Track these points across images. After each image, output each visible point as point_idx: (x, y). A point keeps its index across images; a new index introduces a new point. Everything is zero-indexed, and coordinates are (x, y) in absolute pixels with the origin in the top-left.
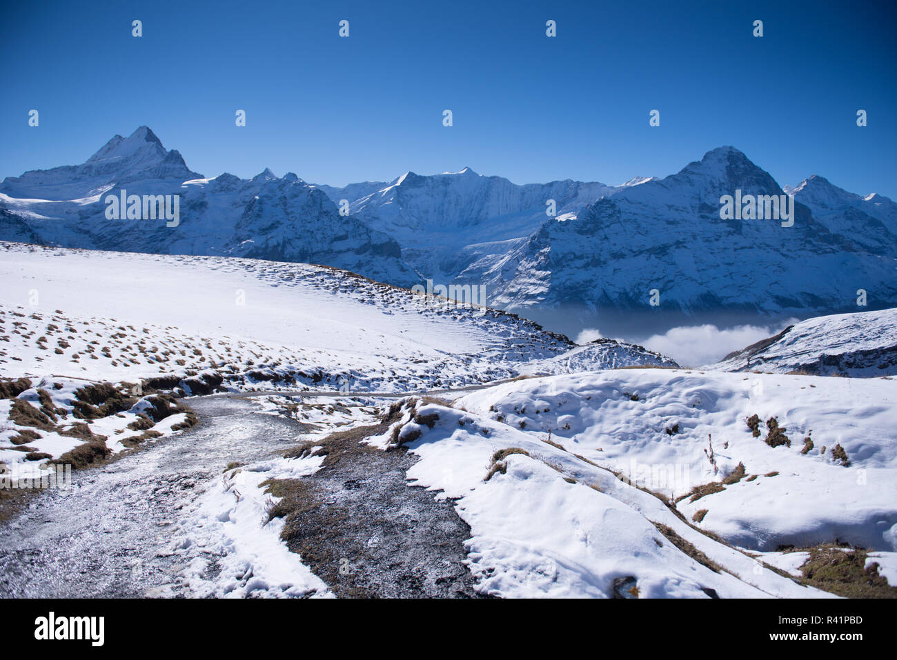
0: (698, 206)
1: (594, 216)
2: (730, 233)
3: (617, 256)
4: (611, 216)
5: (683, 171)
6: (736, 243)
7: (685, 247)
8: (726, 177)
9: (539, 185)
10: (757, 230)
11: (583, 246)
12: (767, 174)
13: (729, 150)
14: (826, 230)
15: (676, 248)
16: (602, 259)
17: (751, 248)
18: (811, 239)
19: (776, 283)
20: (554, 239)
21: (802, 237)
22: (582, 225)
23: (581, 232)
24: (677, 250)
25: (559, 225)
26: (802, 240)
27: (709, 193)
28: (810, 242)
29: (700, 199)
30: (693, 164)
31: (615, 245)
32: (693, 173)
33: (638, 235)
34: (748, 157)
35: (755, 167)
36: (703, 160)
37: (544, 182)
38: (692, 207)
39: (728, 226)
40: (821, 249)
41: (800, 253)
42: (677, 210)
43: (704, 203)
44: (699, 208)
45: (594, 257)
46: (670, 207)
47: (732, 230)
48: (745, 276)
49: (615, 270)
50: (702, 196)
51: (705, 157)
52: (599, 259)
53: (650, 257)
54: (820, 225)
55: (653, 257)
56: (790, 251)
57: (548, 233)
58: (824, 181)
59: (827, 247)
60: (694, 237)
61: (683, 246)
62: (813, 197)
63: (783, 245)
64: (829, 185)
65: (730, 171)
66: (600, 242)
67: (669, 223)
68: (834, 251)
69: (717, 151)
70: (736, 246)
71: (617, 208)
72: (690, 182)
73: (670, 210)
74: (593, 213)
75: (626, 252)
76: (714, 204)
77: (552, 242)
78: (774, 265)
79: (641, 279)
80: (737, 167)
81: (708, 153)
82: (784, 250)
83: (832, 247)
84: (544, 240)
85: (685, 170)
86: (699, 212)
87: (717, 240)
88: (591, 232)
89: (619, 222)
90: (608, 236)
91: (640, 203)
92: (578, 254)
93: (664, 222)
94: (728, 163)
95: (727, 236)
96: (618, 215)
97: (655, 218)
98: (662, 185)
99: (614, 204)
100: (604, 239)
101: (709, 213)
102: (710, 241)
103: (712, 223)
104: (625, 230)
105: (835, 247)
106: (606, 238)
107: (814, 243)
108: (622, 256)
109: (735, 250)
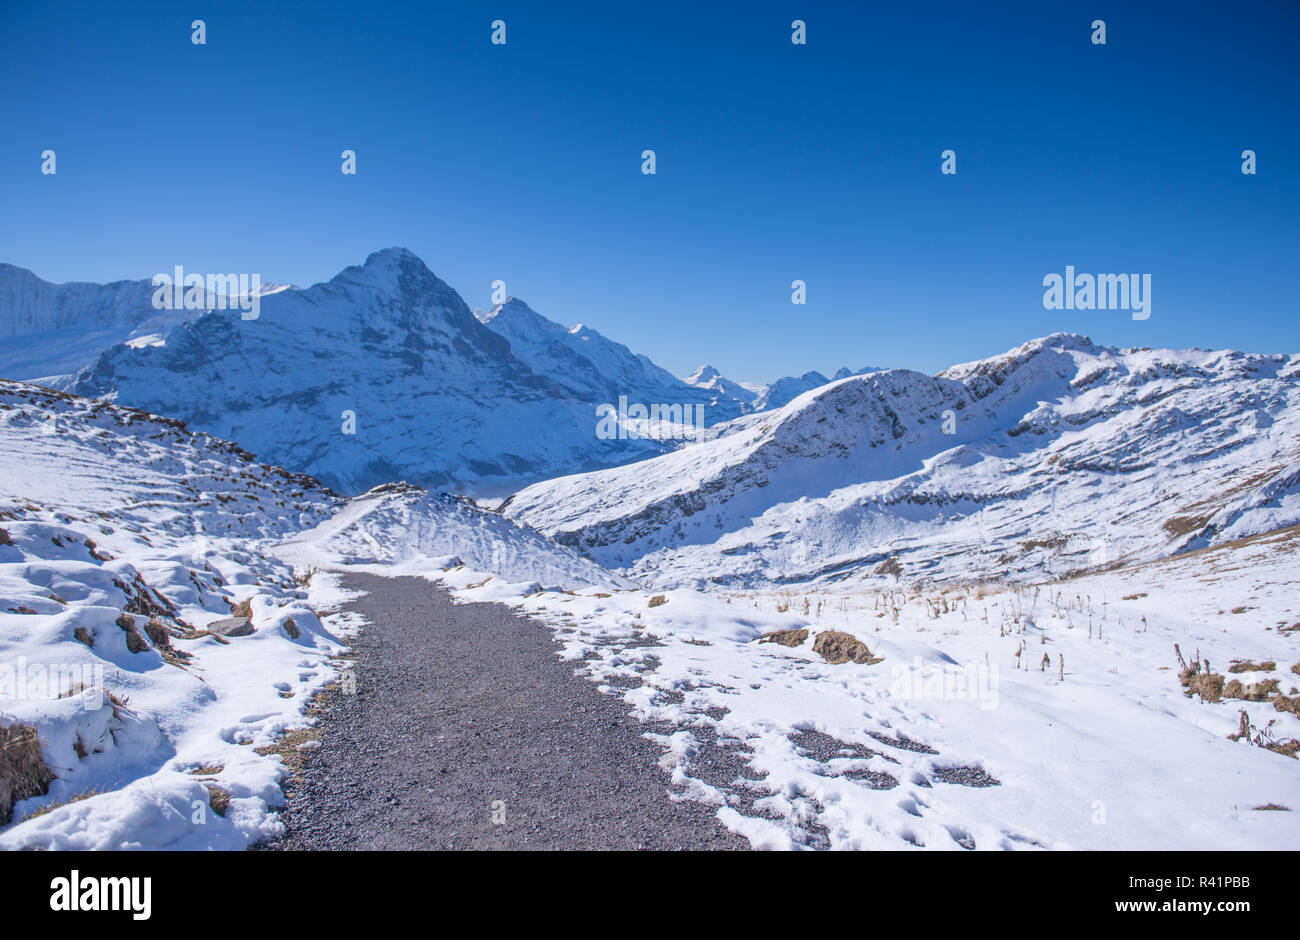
0: (360, 331)
1: (195, 340)
2: (407, 373)
3: (237, 406)
4: (224, 342)
5: (336, 278)
6: (415, 387)
7: (344, 393)
8: (399, 292)
9: (94, 285)
10: (443, 369)
11: (178, 390)
12: (454, 292)
13: (402, 253)
14: (528, 370)
15: (329, 394)
16: (212, 412)
17: (436, 393)
18: (511, 382)
19: (470, 442)
20: (123, 378)
21: (501, 379)
22: (175, 355)
23: (173, 367)
24: (331, 397)
25: (133, 354)
26: (500, 383)
27: (376, 313)
28: (509, 386)
29: (362, 321)
30: (351, 269)
31: (233, 388)
32: (352, 283)
33: (270, 373)
34: (429, 266)
35: (437, 281)
36: (366, 265)
37: (103, 281)
38: (351, 332)
39: (404, 363)
40: (524, 396)
41: (498, 400)
42: (329, 336)
43: (370, 329)
44: (363, 334)
45: (197, 408)
46: (319, 331)
47: (410, 367)
48: (431, 433)
49: (234, 429)
50: (366, 316)
51: (369, 261)
52: (207, 411)
53: (289, 408)
54: (521, 363)
55: (295, 407)
56: (484, 397)
57: (113, 367)
58: (524, 305)
59: (531, 393)
60: (356, 377)
61: (340, 391)
62: (510, 325)
63: (477, 390)
64: (530, 311)
65: (404, 284)
66: (206, 383)
67: (318, 355)
68: (539, 398)
69: (385, 252)
70: (415, 391)
71: (234, 330)
72: (347, 295)
73: (318, 335)
74: (194, 336)
75: (250, 400)
76: (383, 330)
77: (123, 383)
78: (466, 417)
79: (277, 442)
80: (414, 278)
81: (372, 255)
82: (478, 397)
83: (538, 393)
84: (106, 379)
85: (339, 278)
86: (363, 340)
87: (388, 382)
88: (190, 367)
89: (239, 352)
90: (222, 375)
91: (272, 323)
92: (169, 403)
93: (312, 355)
94: (401, 272)
95: (403, 377)
96: (237, 341)
97: (295, 348)
98: (306, 298)
99: (229, 323)
100: (214, 379)
101: (376, 342)
102: (380, 384)
103: (380, 357)
104: (248, 366)
105: (540, 392)
106: (217, 377)
107: (516, 387)
108: (246, 406)
109: (415, 396)
